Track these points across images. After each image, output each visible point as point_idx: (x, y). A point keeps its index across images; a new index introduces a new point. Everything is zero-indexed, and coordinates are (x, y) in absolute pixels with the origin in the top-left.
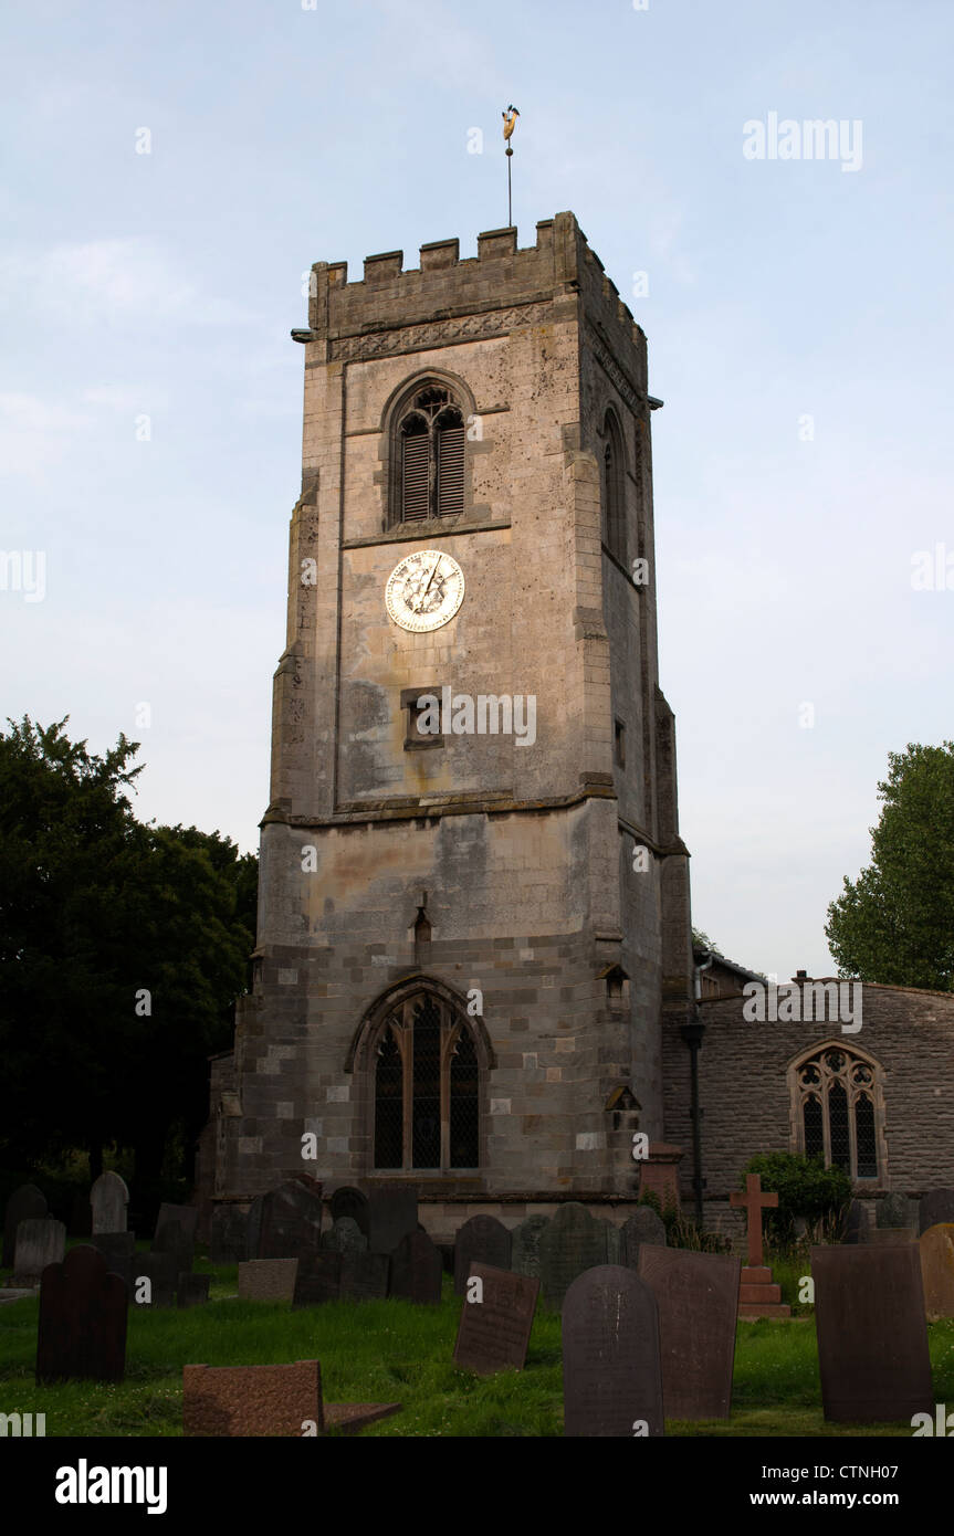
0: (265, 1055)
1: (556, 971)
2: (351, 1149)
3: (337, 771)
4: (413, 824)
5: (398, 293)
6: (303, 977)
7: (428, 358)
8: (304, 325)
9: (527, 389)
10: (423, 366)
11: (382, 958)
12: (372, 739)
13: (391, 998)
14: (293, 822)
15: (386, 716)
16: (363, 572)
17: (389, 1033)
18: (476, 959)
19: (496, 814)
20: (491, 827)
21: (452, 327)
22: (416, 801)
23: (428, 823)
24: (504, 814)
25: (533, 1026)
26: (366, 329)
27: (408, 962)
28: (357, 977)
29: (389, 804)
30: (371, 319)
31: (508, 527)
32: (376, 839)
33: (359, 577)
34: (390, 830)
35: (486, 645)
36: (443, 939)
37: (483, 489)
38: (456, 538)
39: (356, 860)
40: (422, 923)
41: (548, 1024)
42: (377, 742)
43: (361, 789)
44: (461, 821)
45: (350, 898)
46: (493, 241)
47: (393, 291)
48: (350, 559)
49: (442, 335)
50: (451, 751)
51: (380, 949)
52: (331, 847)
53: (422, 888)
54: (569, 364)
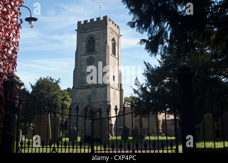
1: (104, 105)
3: (80, 82)
4: (89, 88)
5: (87, 25)
8: (77, 29)
9: (101, 37)
10: (90, 34)
11: (85, 104)
12: (84, 78)
14: (75, 88)
18: (95, 104)
19: (98, 87)
20: (97, 89)
27: (88, 104)
28: (82, 106)
29: (86, 86)
30: (84, 28)
31: (99, 53)
34: (86, 89)
36: (92, 101)
37: (97, 49)
38: (93, 55)
39: (82, 93)
40: (89, 100)
43: (83, 84)
44: (94, 88)
45: (82, 97)
46: (98, 19)
48: (82, 57)
49: (92, 30)
52: (80, 91)
53: (89, 95)
54: (106, 34)
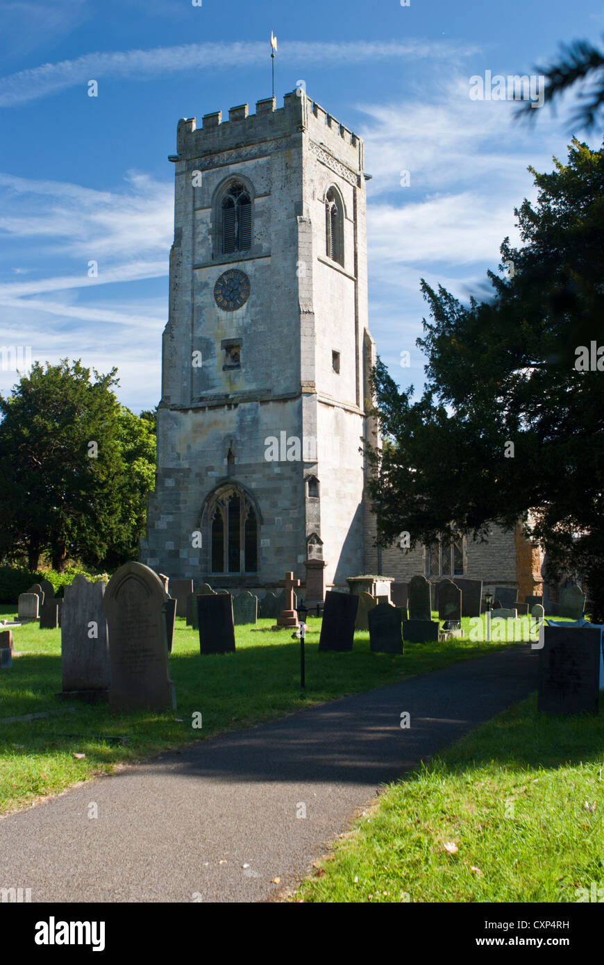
0: (159, 519)
1: (291, 478)
2: (200, 563)
3: (192, 382)
4: (226, 407)
5: (218, 134)
6: (178, 483)
7: (233, 168)
8: (175, 153)
9: (277, 184)
10: (231, 172)
11: (213, 473)
12: (207, 365)
13: (217, 492)
14: (171, 407)
15: (214, 353)
16: (203, 281)
17: (218, 510)
18: (254, 472)
19: (263, 402)
20: (261, 408)
21: (245, 151)
22: (227, 396)
23: (233, 407)
24: (266, 402)
25: (279, 505)
26: (203, 154)
27: (225, 474)
28: (201, 482)
29: (216, 397)
30: (205, 147)
31: (270, 256)
32: (209, 415)
33: (201, 283)
34: (217, 410)
35: (259, 317)
36: (240, 463)
37: (259, 236)
38: (246, 262)
39: (201, 425)
40: (230, 456)
41: (287, 504)
42: (210, 366)
43: (203, 390)
44: (247, 405)
45: (199, 443)
46: (263, 105)
47: (216, 133)
48: (198, 274)
49: (239, 156)
50: (244, 370)
51: (211, 469)
52: (189, 419)
53: (230, 439)
54: (298, 170)
